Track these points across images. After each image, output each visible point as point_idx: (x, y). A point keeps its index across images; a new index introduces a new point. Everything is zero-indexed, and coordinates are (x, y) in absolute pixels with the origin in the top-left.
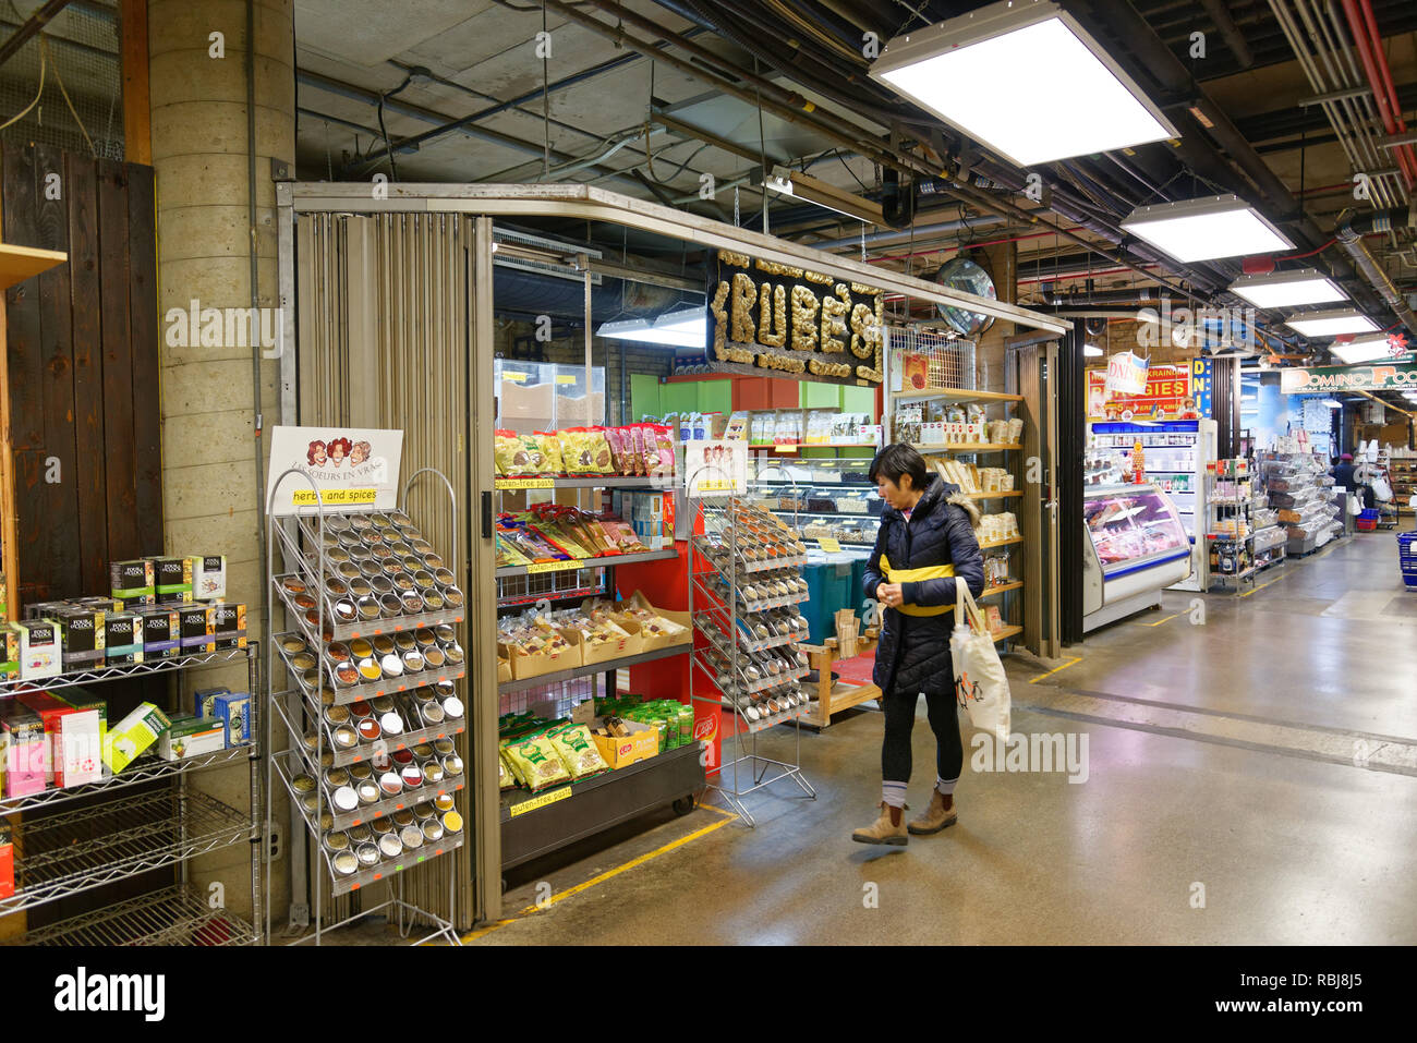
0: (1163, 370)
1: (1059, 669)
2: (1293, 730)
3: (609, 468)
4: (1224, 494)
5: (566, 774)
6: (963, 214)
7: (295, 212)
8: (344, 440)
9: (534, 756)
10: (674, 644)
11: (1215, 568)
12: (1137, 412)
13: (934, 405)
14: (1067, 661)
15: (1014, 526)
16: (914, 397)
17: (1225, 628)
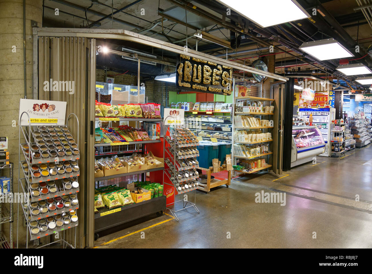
0: (321, 94)
1: (282, 178)
2: (347, 199)
3: (141, 116)
4: (336, 129)
5: (121, 204)
6: (258, 47)
7: (38, 36)
8: (46, 104)
9: (112, 198)
10: (157, 167)
11: (333, 150)
12: (312, 105)
13: (248, 101)
14: (284, 175)
15: (270, 136)
16: (242, 99)
17: (335, 168)
